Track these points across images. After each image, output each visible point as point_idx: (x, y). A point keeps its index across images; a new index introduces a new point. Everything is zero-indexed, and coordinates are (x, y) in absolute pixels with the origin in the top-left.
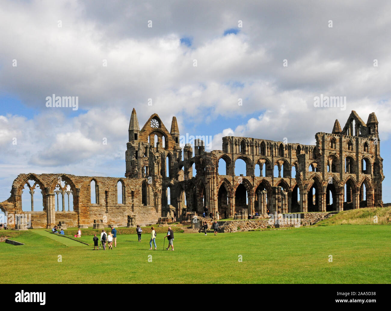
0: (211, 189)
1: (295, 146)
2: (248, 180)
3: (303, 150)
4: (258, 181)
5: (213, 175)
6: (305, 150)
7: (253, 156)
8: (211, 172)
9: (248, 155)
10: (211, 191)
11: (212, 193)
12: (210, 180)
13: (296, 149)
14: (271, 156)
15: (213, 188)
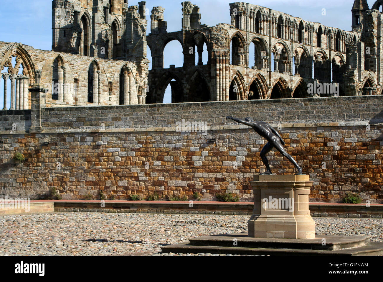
0: (221, 87)
1: (316, 27)
2: (264, 76)
3: (324, 34)
4: (275, 80)
5: (226, 63)
6: (327, 35)
7: (270, 37)
8: (222, 59)
9: (264, 35)
10: (221, 90)
11: (223, 93)
12: (221, 72)
13: (317, 32)
14: (290, 40)
15: (224, 85)
